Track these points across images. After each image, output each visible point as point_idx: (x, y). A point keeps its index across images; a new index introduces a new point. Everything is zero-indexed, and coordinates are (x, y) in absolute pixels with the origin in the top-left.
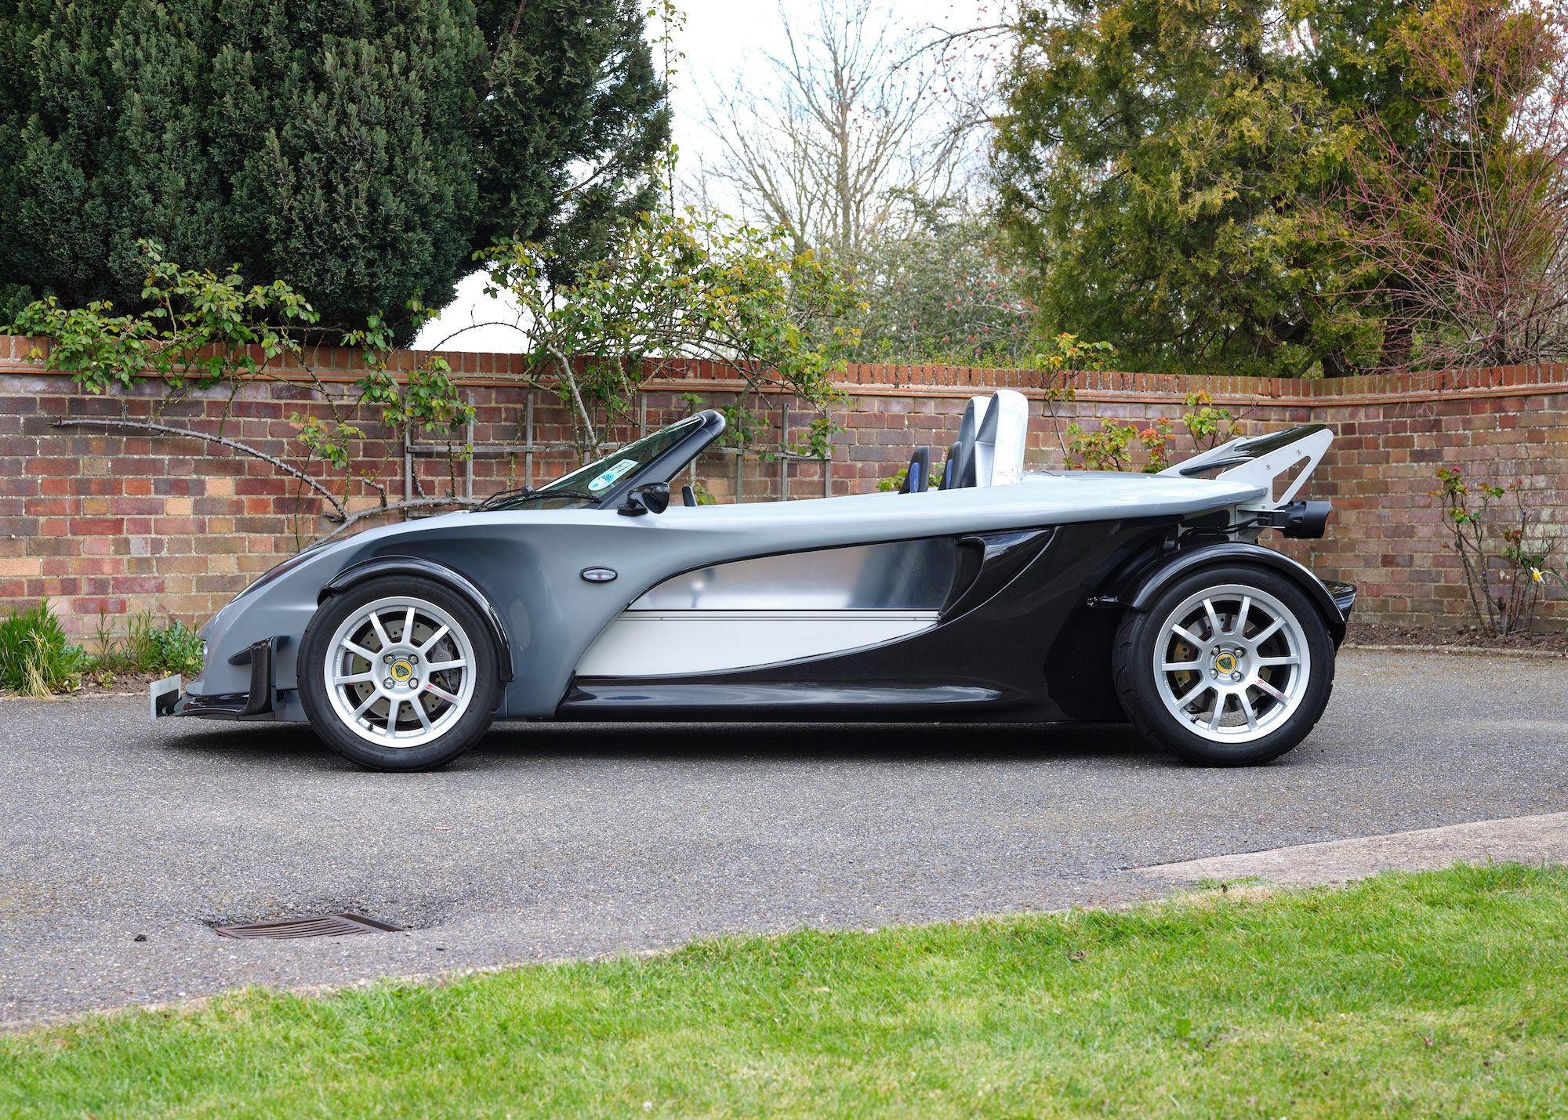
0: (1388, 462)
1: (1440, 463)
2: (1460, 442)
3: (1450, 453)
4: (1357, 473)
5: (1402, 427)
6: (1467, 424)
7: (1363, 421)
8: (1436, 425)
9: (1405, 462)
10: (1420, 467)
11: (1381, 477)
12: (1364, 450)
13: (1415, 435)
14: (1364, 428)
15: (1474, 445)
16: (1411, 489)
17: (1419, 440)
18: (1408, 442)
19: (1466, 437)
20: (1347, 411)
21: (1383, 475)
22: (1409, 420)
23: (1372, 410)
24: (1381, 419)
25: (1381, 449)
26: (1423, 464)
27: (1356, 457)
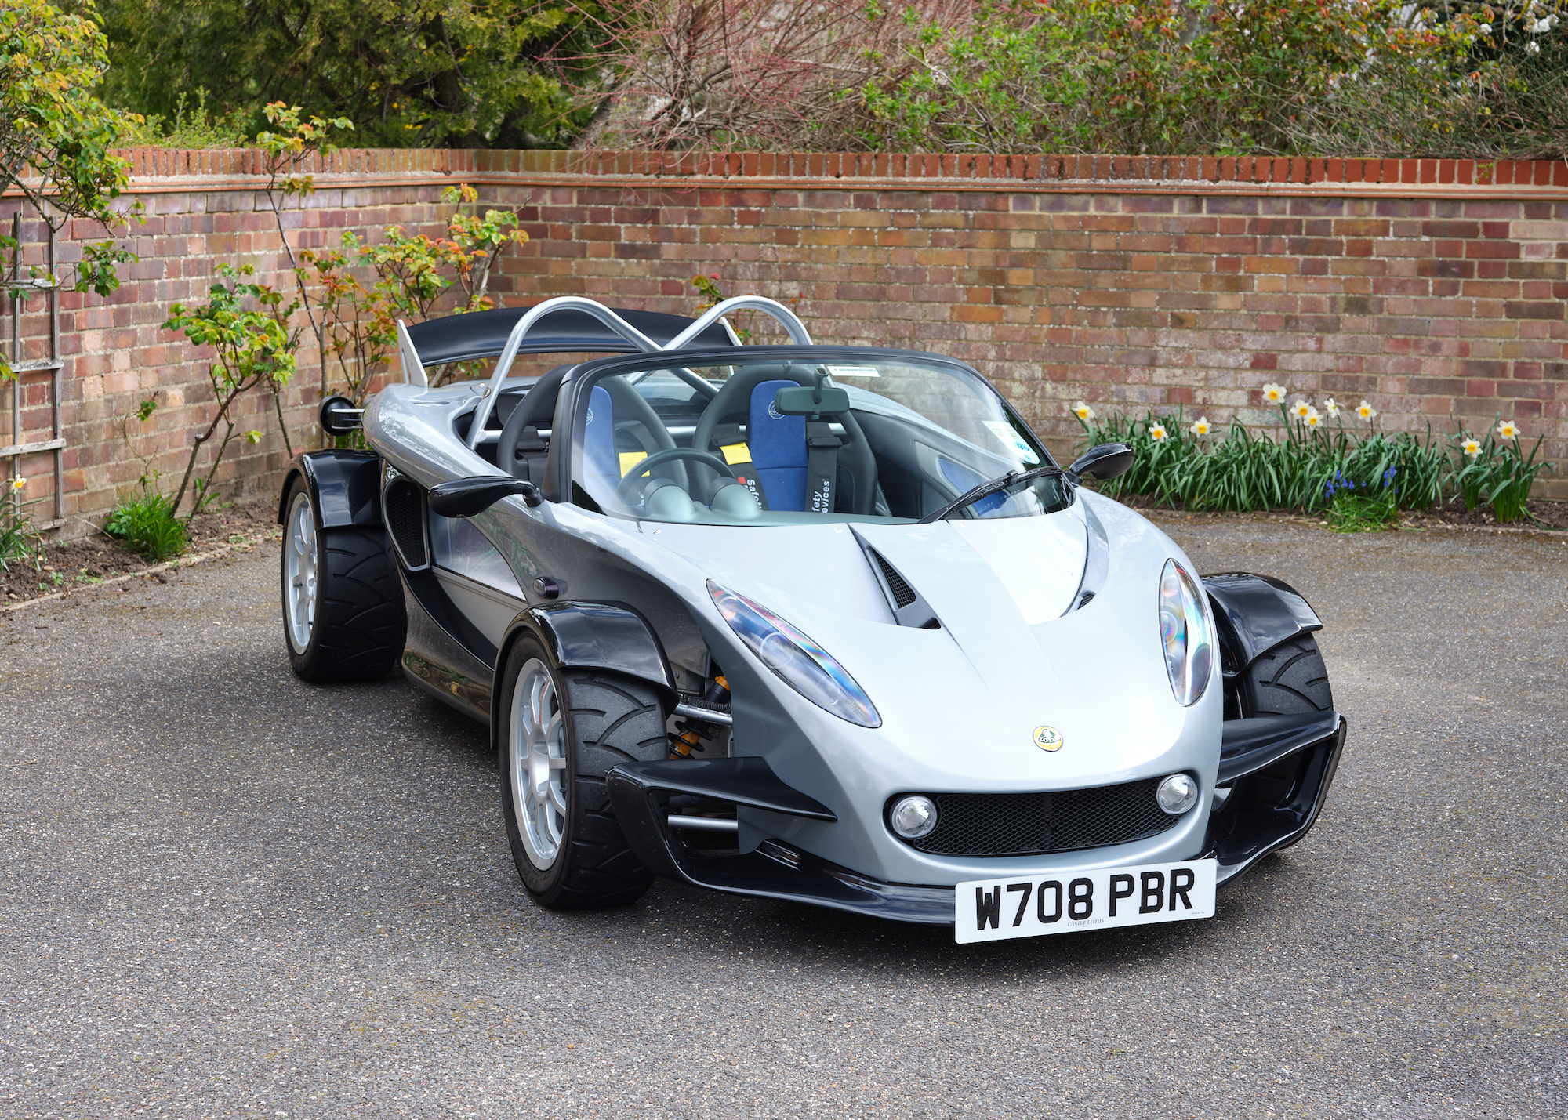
0: (584, 256)
1: (657, 261)
2: (685, 238)
3: (670, 249)
4: (539, 267)
5: (605, 215)
6: (694, 217)
7: (549, 204)
8: (653, 216)
9: (607, 256)
10: (629, 265)
11: (574, 273)
12: (550, 240)
13: (623, 226)
14: (549, 214)
15: (704, 242)
16: (616, 289)
17: (626, 233)
18: (614, 234)
19: (693, 233)
20: (527, 193)
21: (578, 271)
22: (613, 208)
23: (561, 193)
24: (575, 204)
25: (574, 240)
26: (634, 261)
27: (538, 248)
